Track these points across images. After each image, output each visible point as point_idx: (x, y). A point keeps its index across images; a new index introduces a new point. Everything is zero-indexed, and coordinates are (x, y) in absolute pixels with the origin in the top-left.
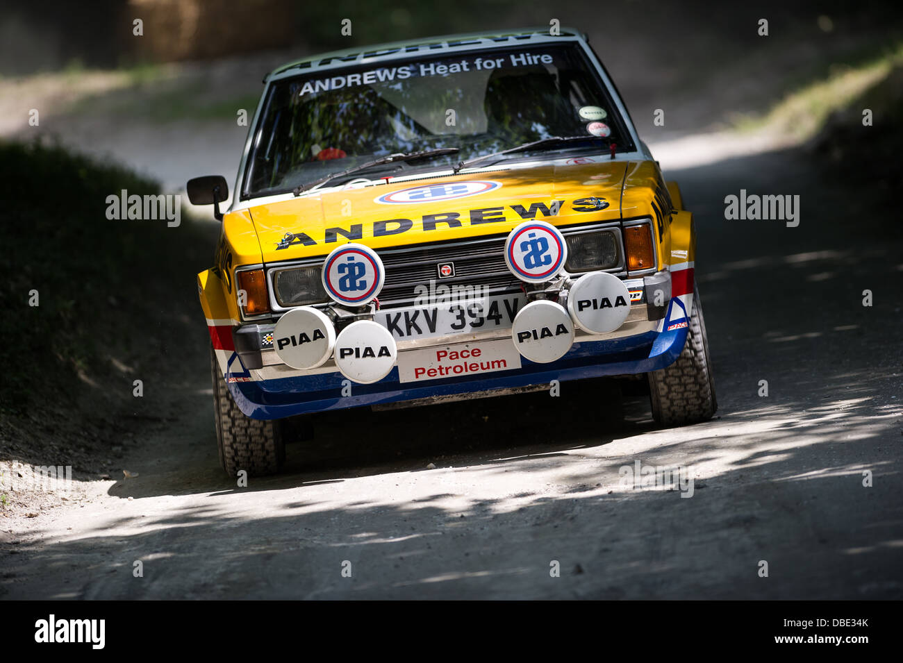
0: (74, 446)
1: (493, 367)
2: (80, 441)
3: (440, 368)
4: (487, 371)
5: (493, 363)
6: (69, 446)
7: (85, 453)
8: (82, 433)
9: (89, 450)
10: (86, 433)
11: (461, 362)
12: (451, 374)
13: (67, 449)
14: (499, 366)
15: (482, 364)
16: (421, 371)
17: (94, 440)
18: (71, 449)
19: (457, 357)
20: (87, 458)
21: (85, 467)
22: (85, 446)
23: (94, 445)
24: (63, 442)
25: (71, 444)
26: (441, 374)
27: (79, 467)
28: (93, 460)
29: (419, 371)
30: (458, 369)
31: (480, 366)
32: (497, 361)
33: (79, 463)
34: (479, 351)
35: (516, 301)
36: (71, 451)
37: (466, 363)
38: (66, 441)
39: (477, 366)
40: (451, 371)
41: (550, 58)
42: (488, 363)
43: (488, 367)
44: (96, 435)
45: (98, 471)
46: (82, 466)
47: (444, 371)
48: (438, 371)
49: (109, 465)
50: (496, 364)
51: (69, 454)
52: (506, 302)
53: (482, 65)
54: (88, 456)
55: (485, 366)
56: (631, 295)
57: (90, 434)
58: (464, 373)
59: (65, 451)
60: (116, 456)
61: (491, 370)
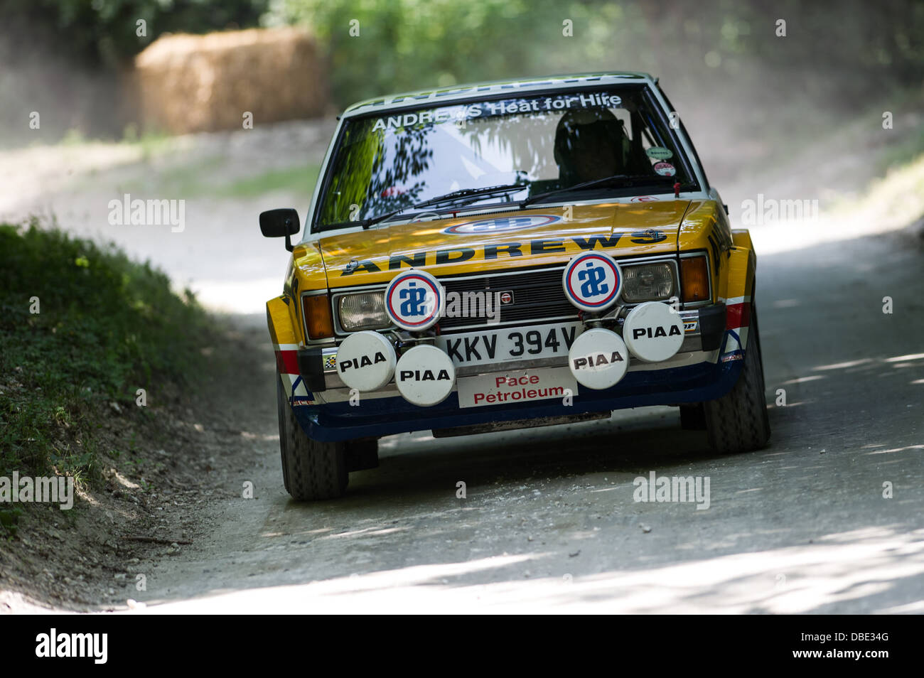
0: (71, 573)
1: (551, 394)
2: (78, 567)
3: (499, 394)
4: (545, 398)
5: (551, 390)
6: (65, 573)
7: (84, 580)
8: (80, 558)
9: (88, 578)
10: (85, 559)
11: (519, 388)
12: (510, 400)
13: (63, 577)
14: (557, 393)
15: (540, 391)
16: (480, 397)
17: (94, 567)
18: (68, 576)
19: (516, 384)
20: (86, 587)
21: (84, 597)
22: (84, 573)
23: (94, 572)
24: (59, 569)
25: (68, 571)
26: (500, 400)
27: (76, 597)
28: (93, 589)
29: (479, 397)
30: (516, 396)
31: (537, 392)
32: (555, 389)
33: (77, 593)
34: (538, 378)
35: (573, 329)
36: (67, 579)
37: (524, 390)
38: (62, 567)
39: (535, 393)
40: (509, 397)
41: (619, 99)
42: (546, 390)
43: (546, 394)
44: (96, 561)
45: (98, 602)
46: (80, 596)
47: (502, 397)
48: (497, 397)
49: (111, 595)
50: (553, 391)
51: (65, 583)
52: (564, 330)
53: (551, 104)
54: (87, 584)
55: (543, 393)
56: (686, 326)
57: (90, 559)
58: (522, 400)
59: (60, 579)
60: (118, 584)
61: (549, 397)
